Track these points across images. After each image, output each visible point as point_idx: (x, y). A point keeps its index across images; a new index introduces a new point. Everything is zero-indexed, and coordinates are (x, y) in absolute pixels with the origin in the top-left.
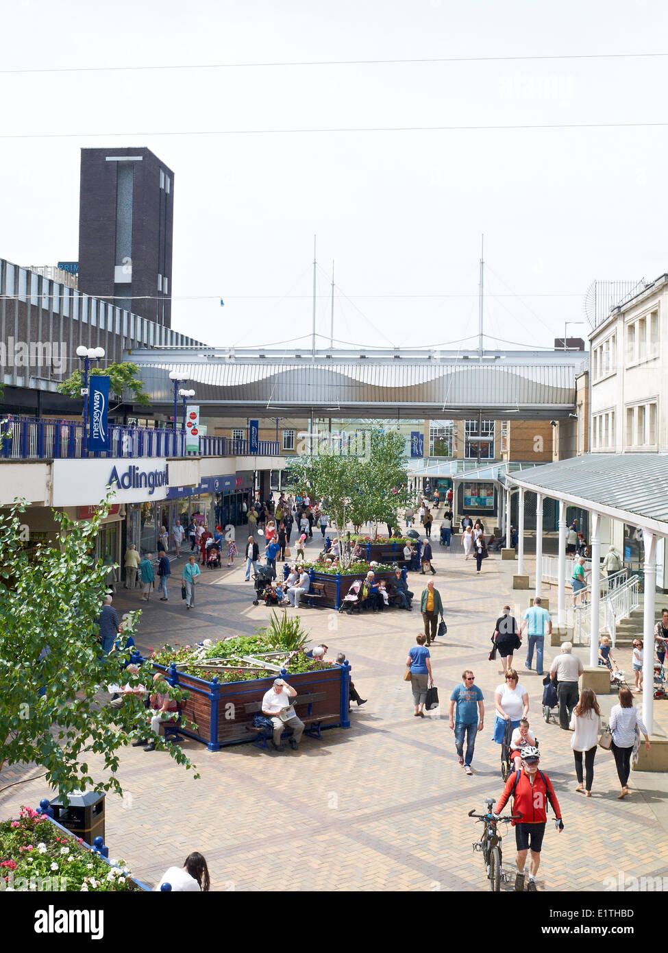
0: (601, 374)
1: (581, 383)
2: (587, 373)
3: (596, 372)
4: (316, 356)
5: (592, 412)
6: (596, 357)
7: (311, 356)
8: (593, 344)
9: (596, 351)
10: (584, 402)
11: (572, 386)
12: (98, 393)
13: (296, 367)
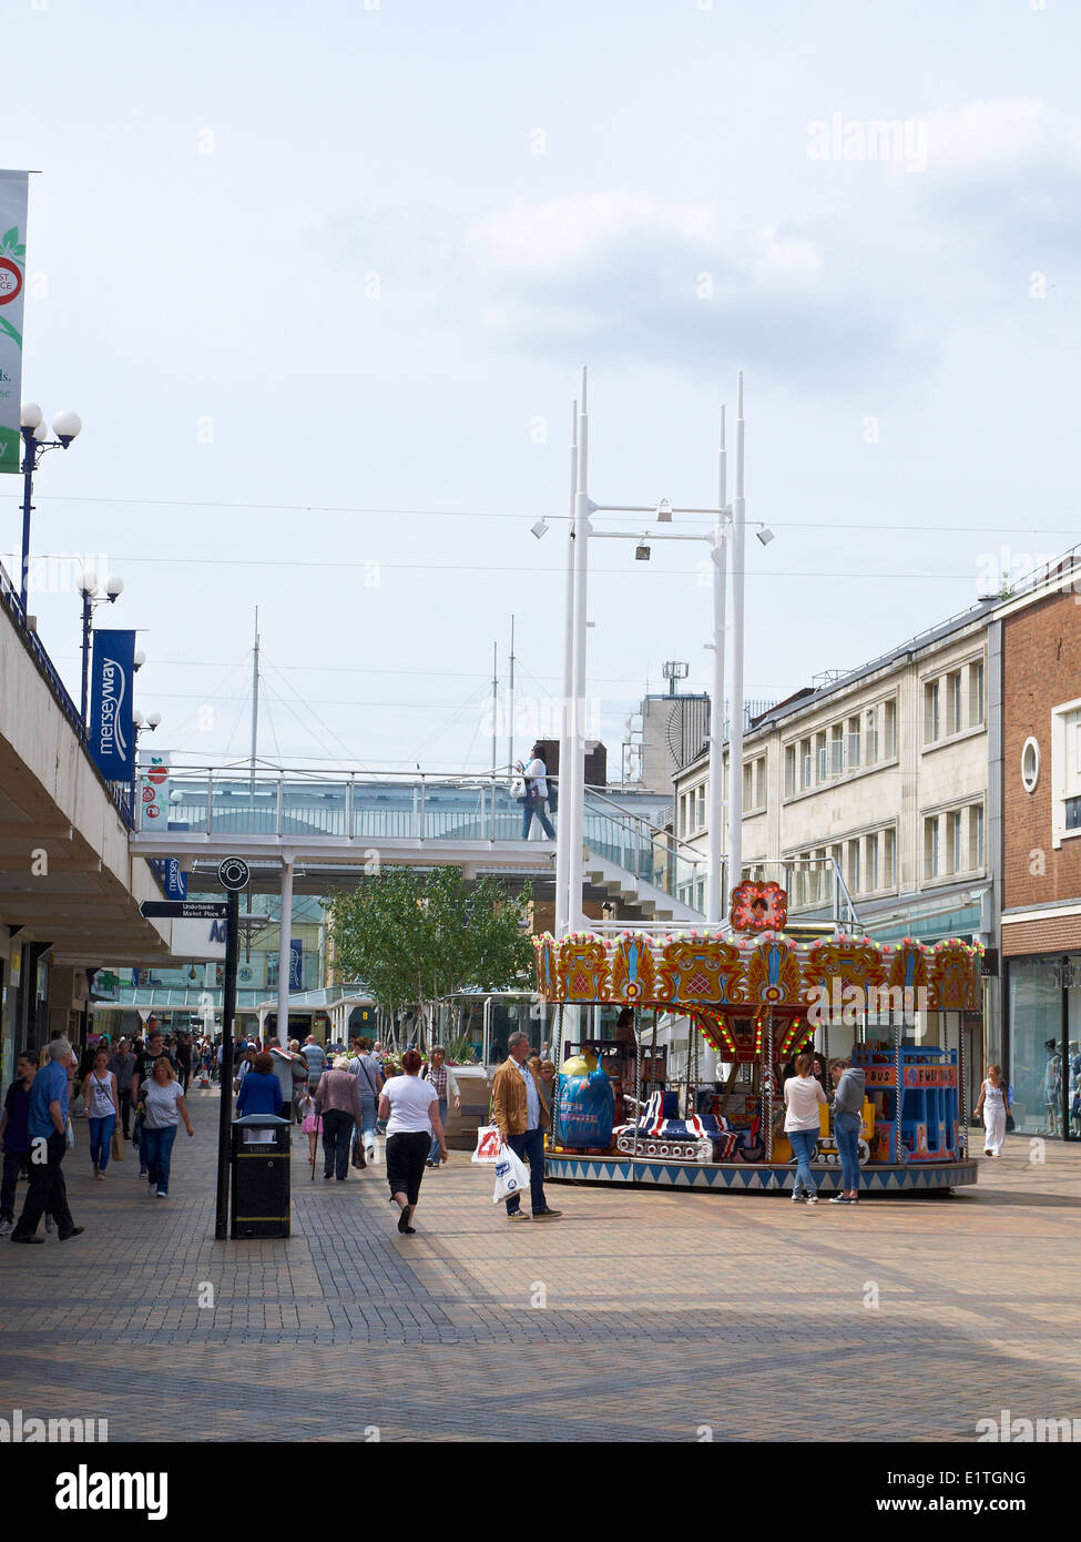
0: (692, 830)
1: (662, 839)
2: (670, 828)
3: (684, 826)
4: (256, 794)
5: (678, 881)
6: (683, 806)
7: (248, 793)
8: (680, 789)
9: (684, 798)
10: (665, 868)
11: (646, 846)
12: (112, 662)
13: (233, 811)
